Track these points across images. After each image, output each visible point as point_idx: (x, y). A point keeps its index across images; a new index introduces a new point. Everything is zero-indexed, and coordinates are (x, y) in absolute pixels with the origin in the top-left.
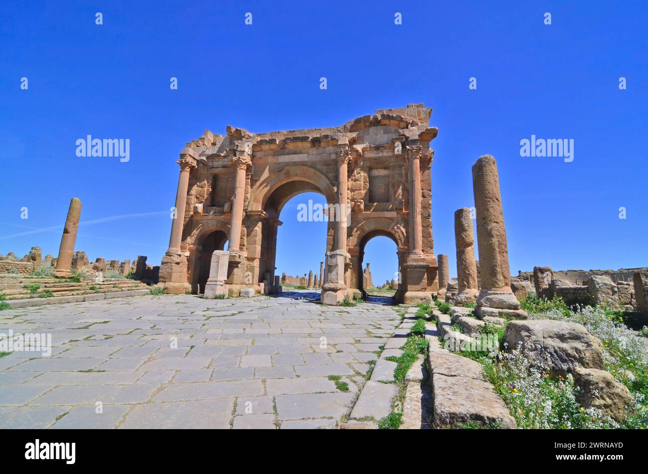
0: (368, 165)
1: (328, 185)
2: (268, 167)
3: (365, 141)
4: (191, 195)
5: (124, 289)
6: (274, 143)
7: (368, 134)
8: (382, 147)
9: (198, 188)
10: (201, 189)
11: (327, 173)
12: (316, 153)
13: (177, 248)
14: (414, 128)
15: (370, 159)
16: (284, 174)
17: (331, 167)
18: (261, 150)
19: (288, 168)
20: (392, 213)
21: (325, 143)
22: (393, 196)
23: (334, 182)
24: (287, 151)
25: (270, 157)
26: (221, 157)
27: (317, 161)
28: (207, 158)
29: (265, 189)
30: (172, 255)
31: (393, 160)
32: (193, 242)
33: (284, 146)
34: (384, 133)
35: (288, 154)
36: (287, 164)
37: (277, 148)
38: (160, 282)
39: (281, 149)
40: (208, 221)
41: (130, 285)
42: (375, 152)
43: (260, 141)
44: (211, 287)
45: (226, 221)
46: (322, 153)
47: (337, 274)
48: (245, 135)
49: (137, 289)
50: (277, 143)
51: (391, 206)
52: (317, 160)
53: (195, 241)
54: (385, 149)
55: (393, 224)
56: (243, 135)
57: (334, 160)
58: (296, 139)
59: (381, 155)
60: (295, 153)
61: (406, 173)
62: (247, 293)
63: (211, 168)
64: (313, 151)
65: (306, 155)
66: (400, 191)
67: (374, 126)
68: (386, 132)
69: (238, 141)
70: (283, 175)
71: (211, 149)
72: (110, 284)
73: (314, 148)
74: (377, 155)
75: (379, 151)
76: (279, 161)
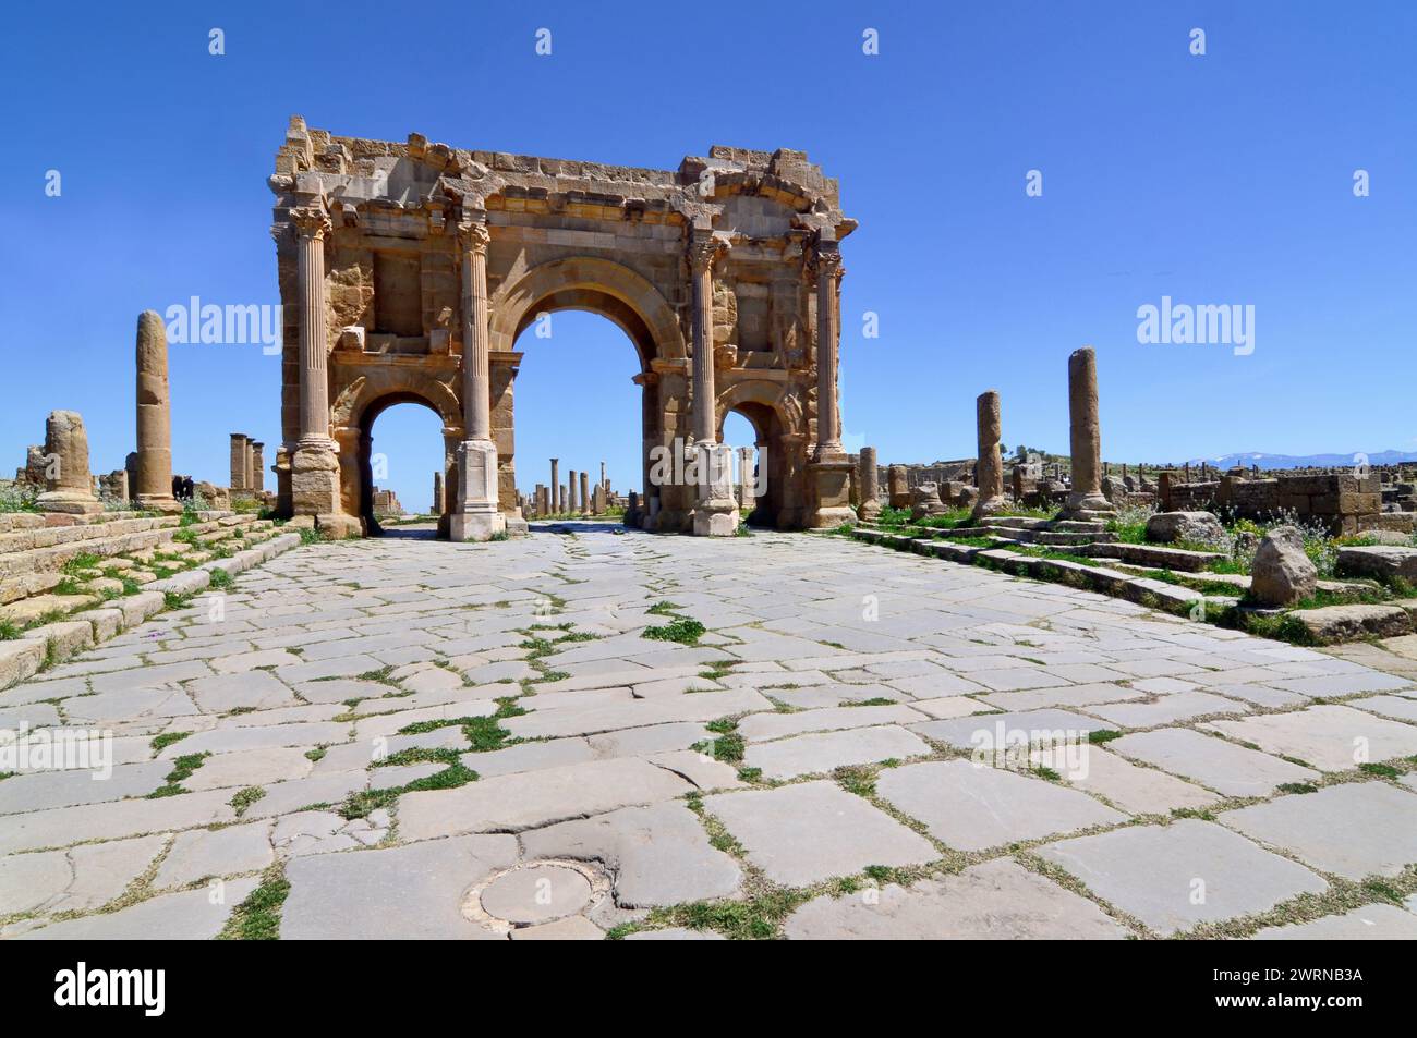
0: (735, 274)
1: (662, 307)
2: (523, 251)
3: (730, 225)
6: (539, 197)
7: (736, 211)
8: (763, 242)
9: (335, 285)
10: (347, 288)
11: (657, 281)
12: (632, 235)
13: (319, 433)
14: (822, 214)
15: (739, 262)
16: (564, 273)
17: (667, 269)
18: (504, 209)
19: (573, 260)
20: (782, 372)
21: (652, 217)
22: (780, 339)
23: (673, 303)
24: (565, 221)
25: (526, 229)
26: (396, 212)
27: (636, 253)
28: (358, 209)
29: (522, 302)
30: (321, 452)
31: (779, 270)
32: (347, 419)
33: (561, 207)
34: (765, 214)
35: (569, 228)
36: (570, 252)
37: (542, 211)
38: (299, 514)
39: (553, 212)
40: (380, 370)
42: (749, 249)
43: (508, 188)
44: (478, 517)
45: (429, 370)
46: (644, 238)
48: (466, 168)
50: (548, 198)
51: (777, 359)
52: (634, 251)
53: (351, 415)
54: (767, 247)
55: (782, 394)
56: (461, 165)
57: (670, 255)
58: (593, 198)
59: (759, 257)
60: (585, 228)
61: (803, 298)
63: (367, 235)
64: (626, 229)
65: (612, 236)
66: (793, 332)
67: (747, 195)
68: (768, 212)
70: (562, 276)
73: (628, 223)
74: (752, 258)
75: (756, 249)
76: (550, 242)
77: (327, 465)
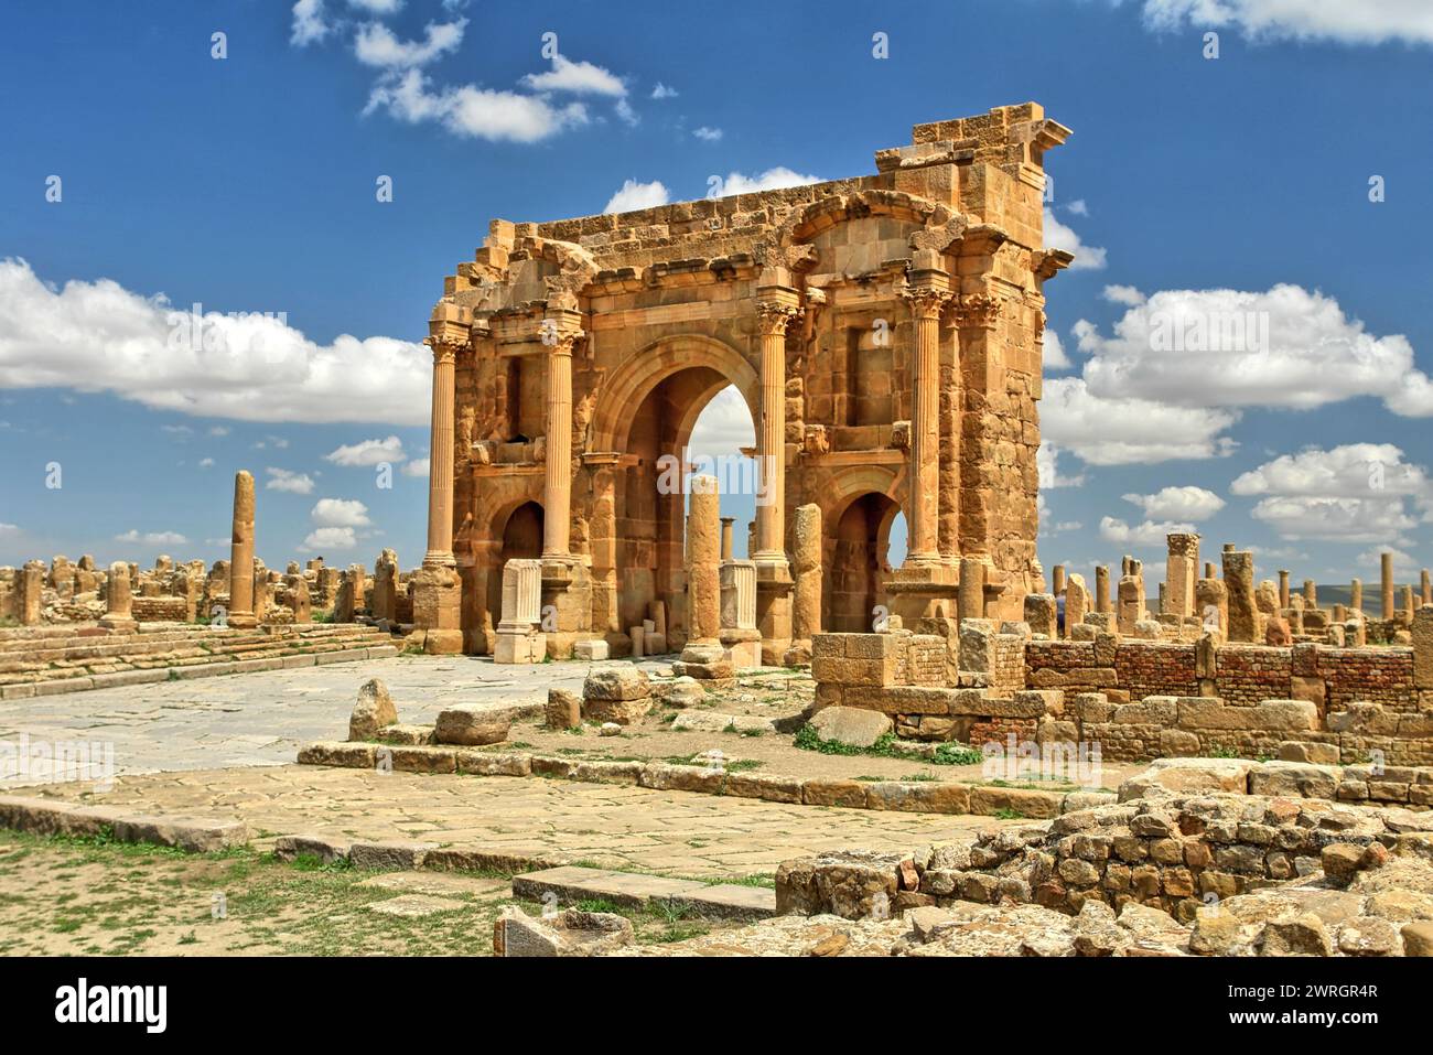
0: (846, 326)
4: (466, 417)
5: (347, 645)
6: (630, 277)
7: (845, 242)
8: (875, 277)
12: (729, 298)
13: (443, 549)
14: (938, 227)
15: (850, 311)
16: (661, 355)
18: (607, 295)
19: (669, 338)
21: (743, 273)
24: (663, 296)
25: (628, 312)
27: (730, 320)
28: (491, 320)
30: (435, 569)
33: (654, 283)
34: (881, 238)
35: (667, 303)
36: (667, 328)
37: (640, 289)
38: (417, 628)
39: (650, 290)
40: (507, 481)
41: (359, 637)
42: (860, 291)
43: (600, 273)
44: (504, 639)
47: (736, 609)
48: (565, 261)
49: (373, 646)
50: (638, 276)
52: (729, 316)
56: (560, 261)
58: (677, 266)
59: (872, 299)
60: (682, 300)
62: (588, 651)
63: (503, 344)
64: (722, 294)
65: (707, 304)
67: (858, 218)
69: (550, 278)
70: (658, 359)
71: (499, 293)
72: (321, 636)
73: (725, 284)
74: (864, 301)
75: (868, 288)
76: (648, 323)
77: (438, 581)
